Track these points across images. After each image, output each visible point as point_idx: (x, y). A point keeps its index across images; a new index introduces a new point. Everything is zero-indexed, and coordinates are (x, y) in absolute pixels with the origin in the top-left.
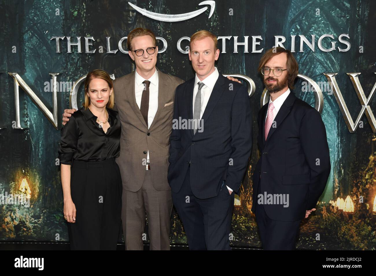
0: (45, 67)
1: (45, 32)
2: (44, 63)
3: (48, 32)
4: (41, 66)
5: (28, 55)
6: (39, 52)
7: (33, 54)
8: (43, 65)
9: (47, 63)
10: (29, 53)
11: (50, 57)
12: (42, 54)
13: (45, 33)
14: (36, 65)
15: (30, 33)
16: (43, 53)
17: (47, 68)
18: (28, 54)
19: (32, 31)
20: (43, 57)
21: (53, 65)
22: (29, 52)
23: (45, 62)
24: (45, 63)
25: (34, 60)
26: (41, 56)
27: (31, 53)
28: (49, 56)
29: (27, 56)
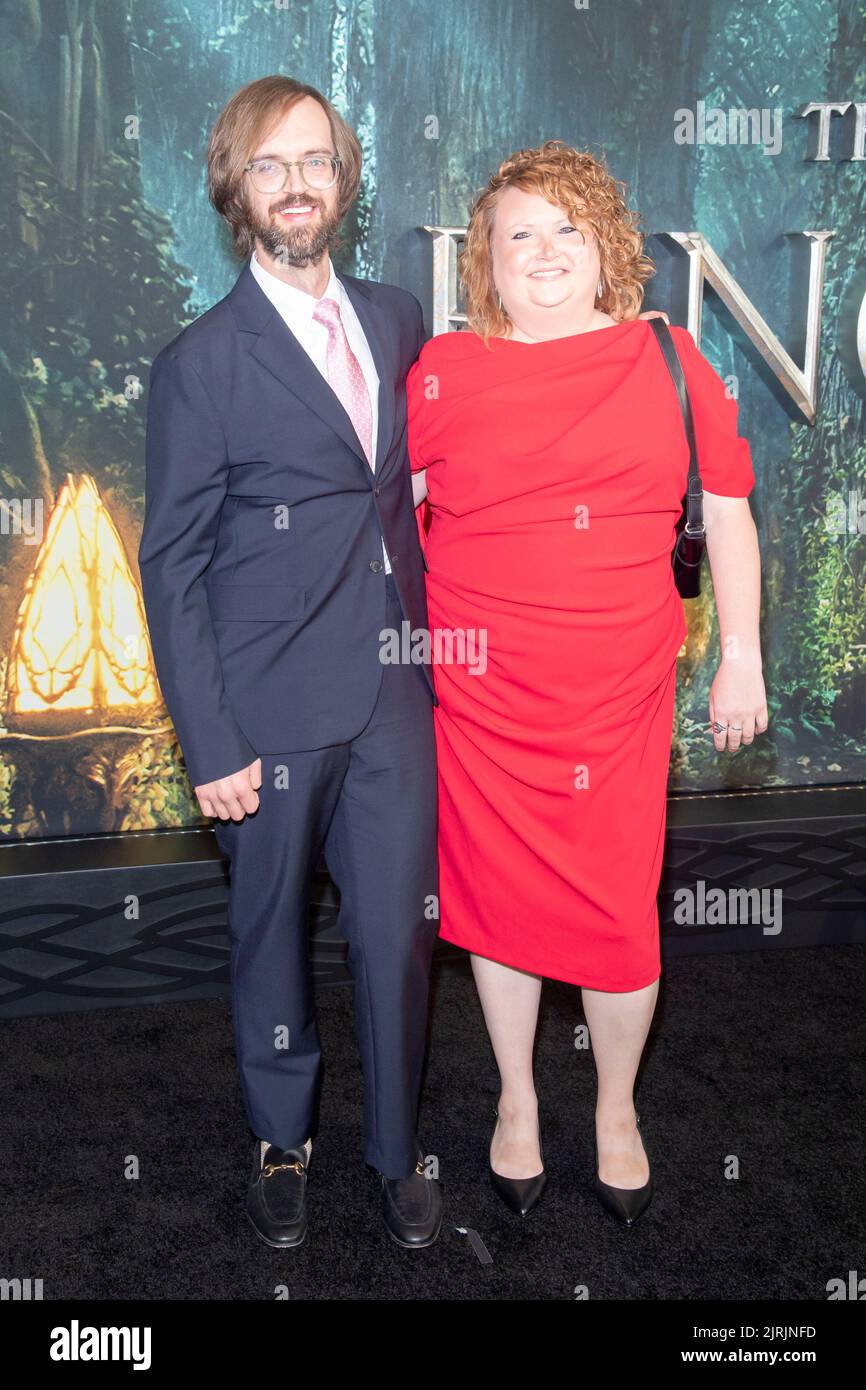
0: (758, 212)
1: (771, 90)
2: (756, 198)
3: (779, 90)
4: (746, 211)
5: (707, 171)
6: (743, 161)
7: (723, 169)
8: (751, 206)
9: (764, 197)
10: (710, 164)
11: (776, 179)
12: (751, 166)
13: (770, 95)
14: (730, 206)
15: (723, 95)
16: (754, 162)
17: (762, 216)
18: (708, 168)
19: (729, 89)
20: (755, 177)
21: (782, 205)
22: (712, 161)
23: (759, 195)
24: (759, 201)
25: (724, 187)
26: (750, 174)
27: (718, 165)
28: (773, 173)
29: (705, 175)
